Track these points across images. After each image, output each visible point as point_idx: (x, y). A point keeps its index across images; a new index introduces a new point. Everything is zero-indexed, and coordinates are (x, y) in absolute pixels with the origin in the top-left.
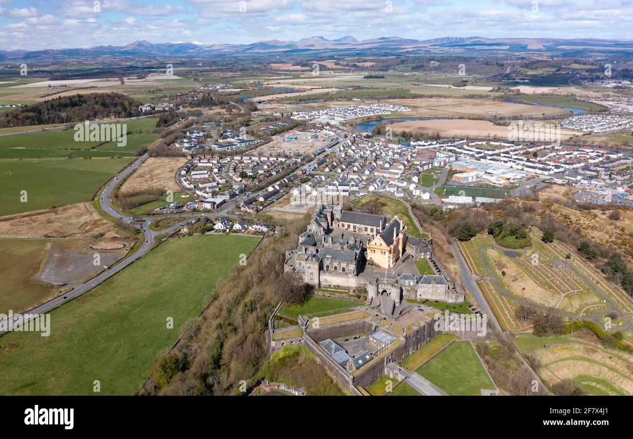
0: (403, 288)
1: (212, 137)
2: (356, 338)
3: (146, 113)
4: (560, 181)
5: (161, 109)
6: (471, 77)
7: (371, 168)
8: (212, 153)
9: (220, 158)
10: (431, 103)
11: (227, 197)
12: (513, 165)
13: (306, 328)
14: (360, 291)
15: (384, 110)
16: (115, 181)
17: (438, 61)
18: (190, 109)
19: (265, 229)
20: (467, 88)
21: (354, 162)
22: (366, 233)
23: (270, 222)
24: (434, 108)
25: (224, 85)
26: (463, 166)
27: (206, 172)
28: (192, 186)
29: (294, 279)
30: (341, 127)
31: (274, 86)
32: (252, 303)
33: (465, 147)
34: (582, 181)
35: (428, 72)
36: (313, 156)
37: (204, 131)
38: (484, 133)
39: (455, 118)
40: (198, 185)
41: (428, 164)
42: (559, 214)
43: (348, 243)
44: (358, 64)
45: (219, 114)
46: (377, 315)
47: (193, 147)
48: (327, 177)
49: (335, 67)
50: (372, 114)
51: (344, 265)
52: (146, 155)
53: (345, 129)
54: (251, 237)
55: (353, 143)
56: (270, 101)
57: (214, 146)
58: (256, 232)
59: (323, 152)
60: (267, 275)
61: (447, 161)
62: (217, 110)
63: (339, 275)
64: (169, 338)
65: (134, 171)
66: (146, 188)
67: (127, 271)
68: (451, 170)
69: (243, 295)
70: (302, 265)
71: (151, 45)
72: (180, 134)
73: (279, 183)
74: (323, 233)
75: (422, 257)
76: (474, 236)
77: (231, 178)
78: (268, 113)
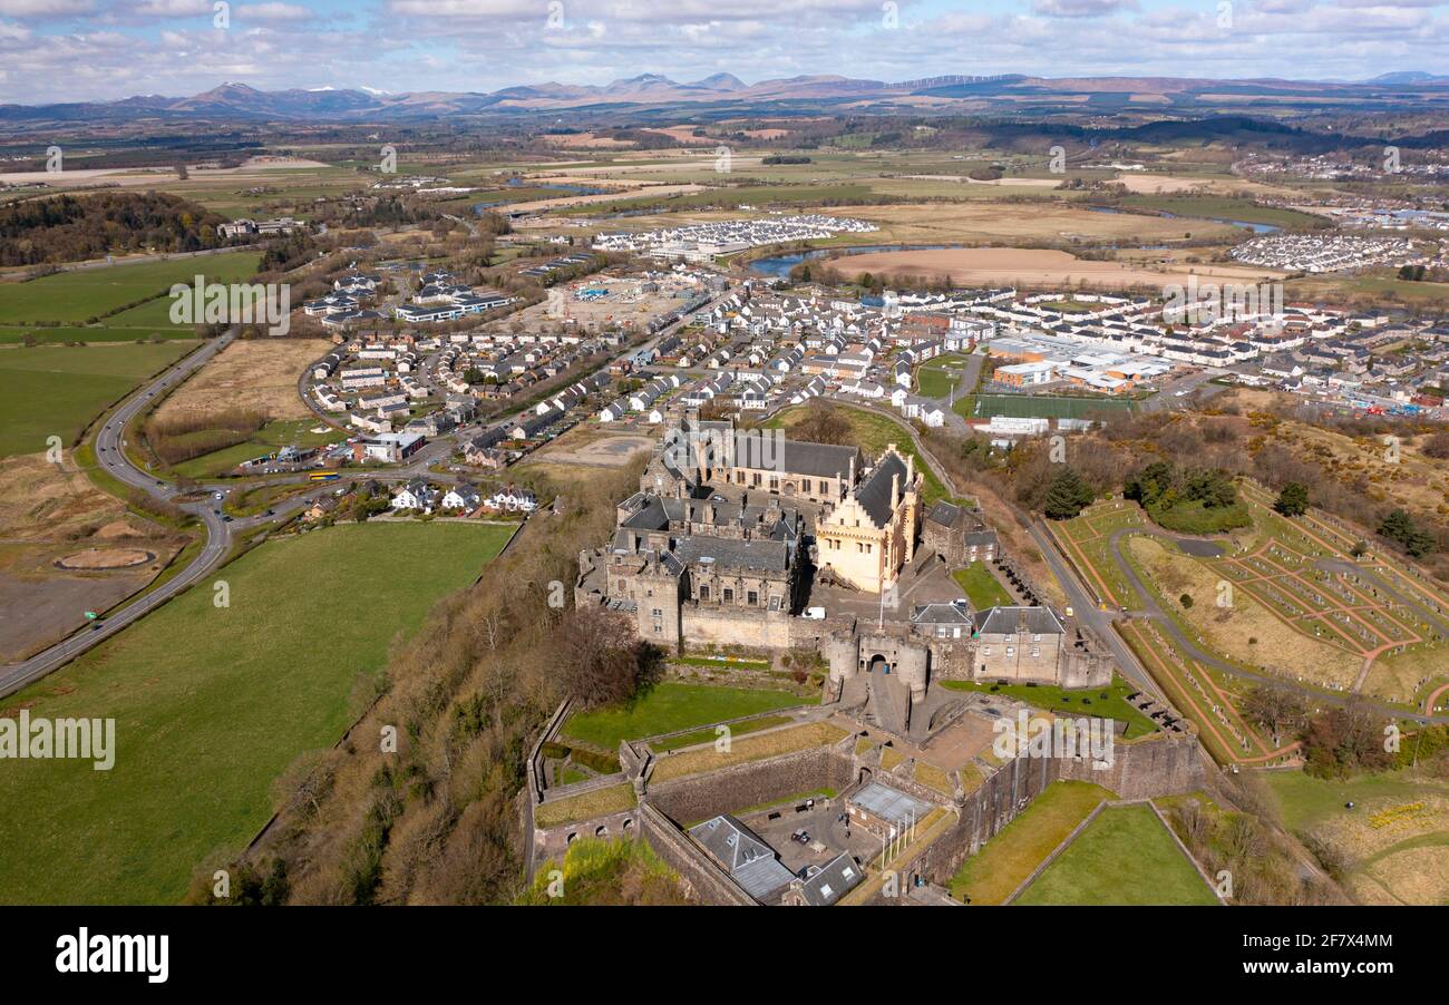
0: (933, 648)
1: (396, 293)
2: (803, 808)
3: (235, 241)
4: (1253, 380)
5: (274, 231)
6: (1011, 160)
7: (793, 356)
8: (395, 328)
9: (417, 339)
10: (923, 214)
11: (430, 430)
12: (1137, 344)
13: (645, 783)
14: (804, 661)
15: (814, 230)
16: (142, 399)
17: (933, 125)
18: (344, 231)
19: (526, 505)
20: (1004, 182)
21: (749, 344)
22: (806, 496)
23: (540, 487)
24: (931, 224)
25: (432, 179)
26: (1017, 348)
27: (379, 371)
28: (341, 405)
29: (604, 630)
30: (713, 267)
31: (550, 180)
32: (478, 707)
33: (1016, 306)
34: (1305, 379)
35: (910, 151)
36: (649, 332)
37: (376, 279)
38: (1057, 277)
39: (983, 246)
40: (357, 402)
41: (931, 344)
42: (1300, 445)
43: (761, 519)
44: (747, 133)
45: (417, 240)
46: (865, 734)
47: (349, 314)
48: (685, 378)
49: (693, 140)
50: (787, 239)
51: (753, 584)
52: (228, 336)
53: (725, 271)
54: (491, 526)
55: (745, 300)
56: (542, 213)
57: (402, 311)
58: (503, 514)
59: (672, 322)
60: (527, 622)
61: (977, 338)
62: (411, 231)
63: (740, 613)
64: (247, 812)
65: (194, 373)
66: (221, 411)
67: (148, 624)
68: (987, 359)
69: (458, 680)
70: (628, 589)
71: (258, 93)
72: (318, 284)
73: (563, 393)
74: (685, 495)
75: (973, 559)
76: (1088, 504)
77: (443, 384)
78: (536, 237)
